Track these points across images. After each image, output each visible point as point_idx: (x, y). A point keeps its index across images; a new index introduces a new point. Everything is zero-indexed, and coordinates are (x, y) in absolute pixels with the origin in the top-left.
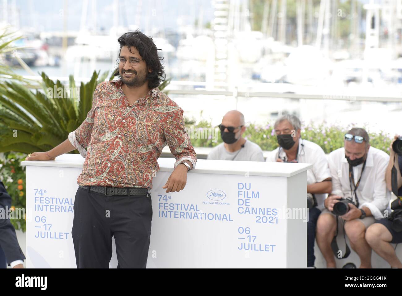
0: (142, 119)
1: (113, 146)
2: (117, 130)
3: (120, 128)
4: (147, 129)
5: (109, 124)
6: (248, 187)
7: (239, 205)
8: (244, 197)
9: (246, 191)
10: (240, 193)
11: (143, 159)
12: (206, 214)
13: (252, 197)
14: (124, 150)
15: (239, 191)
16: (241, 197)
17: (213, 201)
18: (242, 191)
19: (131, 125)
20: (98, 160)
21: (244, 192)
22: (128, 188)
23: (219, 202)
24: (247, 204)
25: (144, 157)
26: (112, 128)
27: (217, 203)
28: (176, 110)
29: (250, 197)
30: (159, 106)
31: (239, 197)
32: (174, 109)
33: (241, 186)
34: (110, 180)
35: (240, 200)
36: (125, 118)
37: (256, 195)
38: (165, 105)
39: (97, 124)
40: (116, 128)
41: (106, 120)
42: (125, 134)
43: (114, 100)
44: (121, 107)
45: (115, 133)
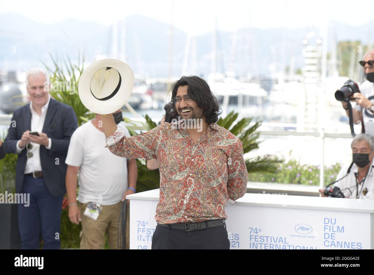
0: (208, 155)
1: (187, 185)
2: (188, 169)
3: (190, 167)
4: (215, 164)
5: (179, 164)
6: (333, 222)
7: (325, 238)
8: (330, 231)
9: (331, 225)
10: (326, 227)
11: (216, 192)
12: (294, 246)
13: (338, 232)
14: (197, 187)
15: (325, 226)
16: (327, 231)
17: (300, 234)
18: (328, 226)
19: (200, 162)
20: (175, 199)
21: (330, 226)
22: (206, 221)
23: (306, 235)
24: (333, 238)
25: (216, 190)
26: (183, 168)
27: (305, 237)
28: (236, 142)
29: (336, 232)
30: (220, 140)
31: (325, 231)
32: (234, 141)
33: (327, 221)
34: (189, 216)
35: (326, 234)
36: (193, 158)
37: (342, 230)
38: (225, 138)
39: (167, 163)
40: (186, 167)
41: (176, 160)
42: (196, 171)
43: (180, 139)
44: (187, 146)
45: (186, 171)
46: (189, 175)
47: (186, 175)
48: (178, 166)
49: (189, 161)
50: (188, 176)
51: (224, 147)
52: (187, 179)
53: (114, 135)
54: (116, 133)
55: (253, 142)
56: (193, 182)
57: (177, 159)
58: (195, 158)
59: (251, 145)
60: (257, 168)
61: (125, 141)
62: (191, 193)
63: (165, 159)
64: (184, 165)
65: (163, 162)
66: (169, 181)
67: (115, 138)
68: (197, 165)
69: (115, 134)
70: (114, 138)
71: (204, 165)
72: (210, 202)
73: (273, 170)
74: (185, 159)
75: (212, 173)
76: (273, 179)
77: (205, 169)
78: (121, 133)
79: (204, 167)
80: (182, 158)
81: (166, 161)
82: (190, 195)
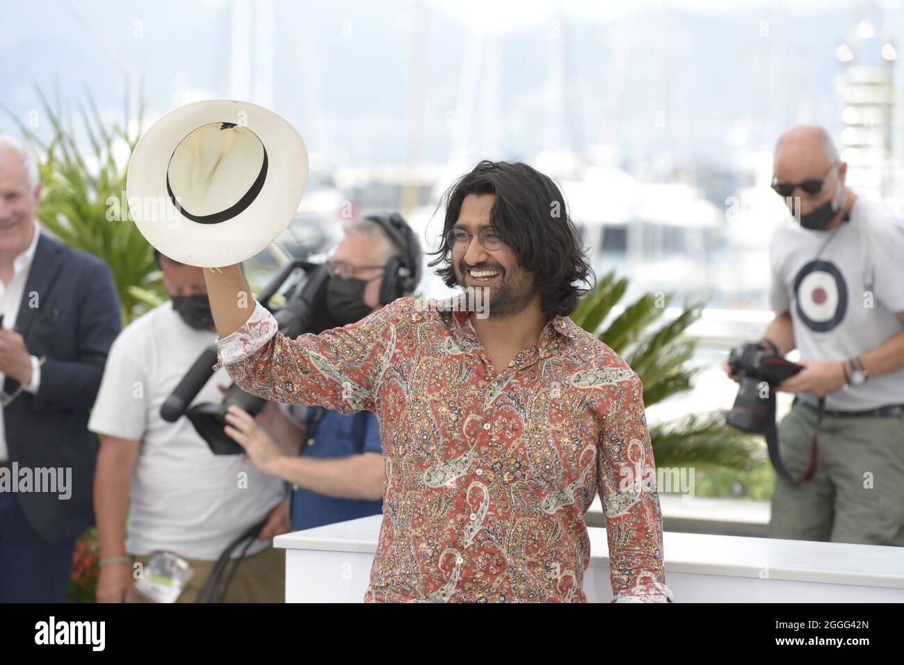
0: (537, 415)
1: (466, 504)
2: (471, 453)
3: (478, 450)
4: (557, 443)
5: (445, 435)
14: (496, 512)
19: (509, 435)
38: (594, 365)
39: (409, 431)
40: (466, 448)
41: (435, 422)
42: (496, 463)
43: (452, 356)
44: (472, 382)
45: (466, 461)
46: (475, 475)
47: (464, 473)
48: (441, 441)
49: (475, 428)
50: (472, 476)
51: (589, 390)
52: (467, 486)
53: (243, 331)
54: (250, 324)
55: (674, 371)
56: (486, 497)
57: (437, 419)
58: (495, 419)
59: (668, 380)
60: (688, 453)
61: (279, 350)
62: (476, 531)
63: (402, 417)
64: (460, 439)
65: (396, 426)
66: (411, 489)
67: (245, 341)
68: (499, 442)
69: (246, 327)
70: (242, 339)
71: (522, 445)
72: (535, 560)
73: (736, 459)
74: (463, 421)
75: (546, 471)
76: (737, 488)
77: (524, 457)
78: (267, 323)
79: (521, 452)
80: (454, 418)
81: (404, 424)
82: (476, 537)
